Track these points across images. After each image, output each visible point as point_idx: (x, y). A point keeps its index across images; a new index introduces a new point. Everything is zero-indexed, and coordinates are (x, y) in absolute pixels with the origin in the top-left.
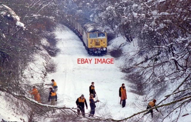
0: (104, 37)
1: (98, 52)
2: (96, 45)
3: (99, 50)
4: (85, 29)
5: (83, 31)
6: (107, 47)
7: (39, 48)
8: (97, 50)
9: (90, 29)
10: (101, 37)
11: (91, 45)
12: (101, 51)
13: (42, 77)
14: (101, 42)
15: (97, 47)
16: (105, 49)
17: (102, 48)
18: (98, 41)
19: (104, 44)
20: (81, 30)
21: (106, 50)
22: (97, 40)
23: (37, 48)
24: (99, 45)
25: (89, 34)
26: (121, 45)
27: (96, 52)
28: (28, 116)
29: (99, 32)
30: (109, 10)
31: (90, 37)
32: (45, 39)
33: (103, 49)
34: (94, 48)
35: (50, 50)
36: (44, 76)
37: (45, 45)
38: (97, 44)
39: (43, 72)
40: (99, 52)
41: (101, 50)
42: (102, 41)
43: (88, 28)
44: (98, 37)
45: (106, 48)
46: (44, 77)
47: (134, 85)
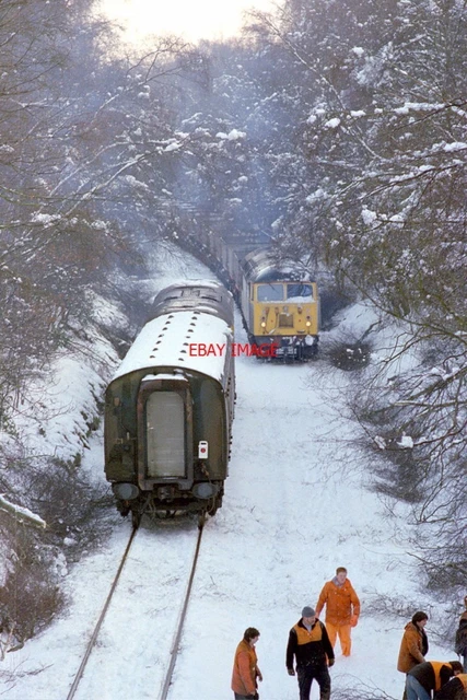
0: (309, 299)
1: (286, 351)
2: (280, 326)
3: (291, 342)
4: (247, 267)
5: (241, 275)
6: (320, 333)
7: (82, 333)
8: (285, 343)
9: (263, 270)
10: (299, 300)
11: (263, 325)
12: (297, 347)
13: (79, 434)
14: (297, 317)
15: (284, 331)
16: (310, 341)
17: (301, 336)
18: (287, 311)
19: (308, 324)
20: (237, 272)
21: (315, 345)
22: (286, 308)
23: (76, 333)
24: (292, 326)
25: (256, 286)
26: (371, 327)
27: (280, 351)
28: (6, 566)
29: (292, 280)
30: (316, 203)
31: (260, 299)
32: (113, 302)
33: (304, 341)
34: (272, 336)
35: (123, 342)
36: (87, 428)
37: (108, 322)
38: (285, 322)
39: (85, 418)
40: (291, 351)
41: (298, 343)
42: (300, 313)
43: (255, 265)
44: (289, 296)
45: (316, 337)
46: (88, 434)
47: (391, 468)
